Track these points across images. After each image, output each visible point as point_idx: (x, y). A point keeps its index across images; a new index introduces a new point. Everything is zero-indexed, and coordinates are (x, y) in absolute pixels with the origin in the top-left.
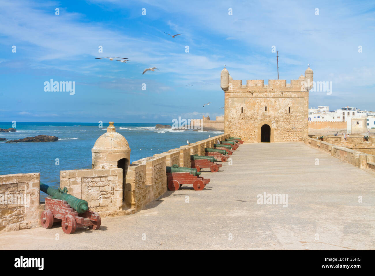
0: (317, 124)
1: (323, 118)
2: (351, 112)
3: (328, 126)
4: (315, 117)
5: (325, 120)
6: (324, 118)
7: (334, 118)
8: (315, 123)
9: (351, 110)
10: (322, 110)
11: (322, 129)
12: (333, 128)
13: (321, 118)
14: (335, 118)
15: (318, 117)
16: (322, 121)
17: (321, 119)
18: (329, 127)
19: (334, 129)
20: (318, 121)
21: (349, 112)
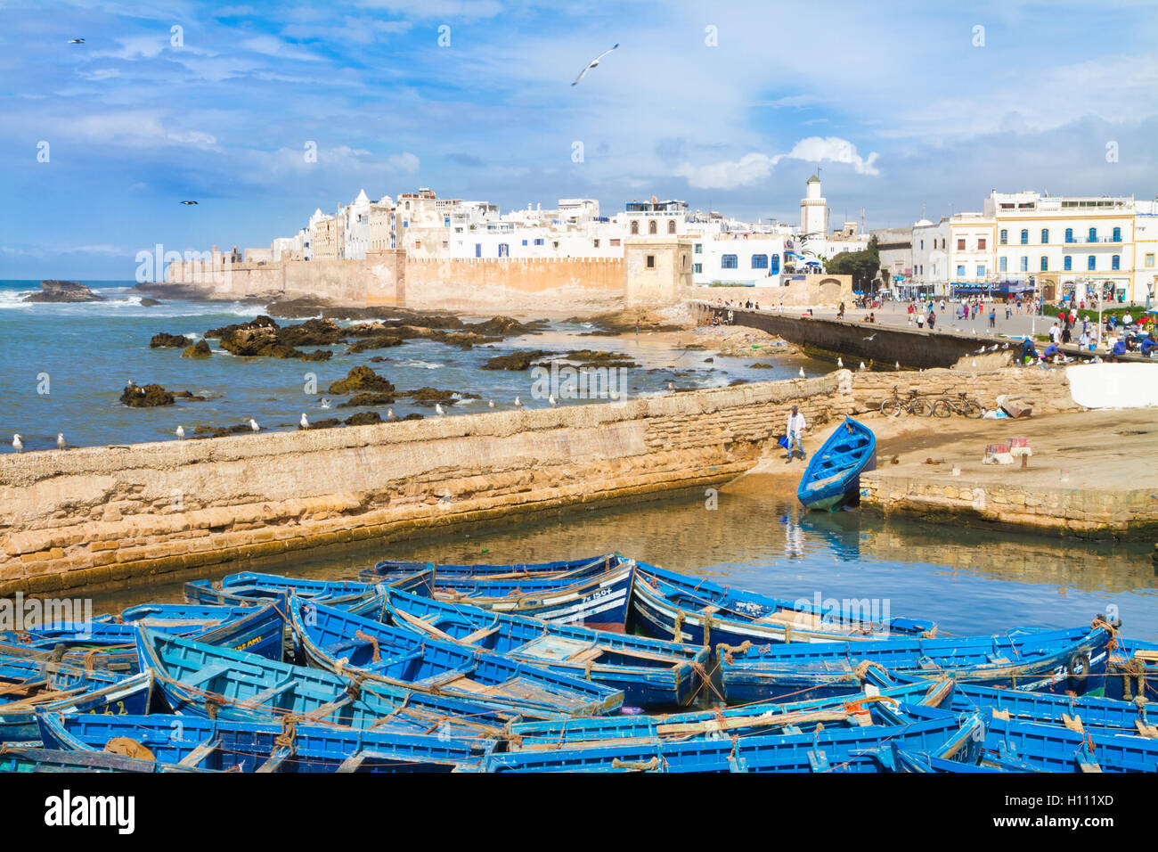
0: (532, 269)
1: (556, 244)
2: (662, 220)
3: (573, 279)
4: (525, 243)
5: (561, 253)
6: (559, 246)
7: (597, 243)
8: (524, 268)
9: (664, 211)
10: (566, 214)
11: (551, 292)
12: (592, 286)
13: (548, 244)
14: (601, 243)
15: (539, 242)
16: (551, 259)
17: (546, 251)
18: (579, 280)
19: (594, 290)
20: (534, 257)
21: (653, 218)
